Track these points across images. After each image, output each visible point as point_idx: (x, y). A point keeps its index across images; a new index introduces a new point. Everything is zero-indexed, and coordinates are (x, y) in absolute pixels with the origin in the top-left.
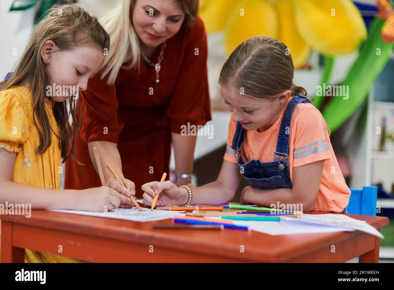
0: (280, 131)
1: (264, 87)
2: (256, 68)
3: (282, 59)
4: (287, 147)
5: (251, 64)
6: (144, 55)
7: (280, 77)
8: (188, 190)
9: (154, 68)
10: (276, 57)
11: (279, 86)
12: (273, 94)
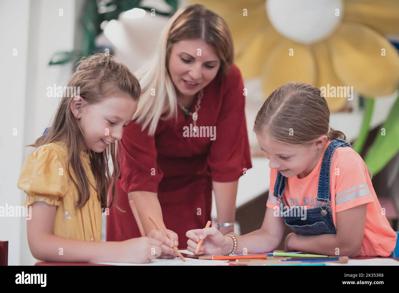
0: (320, 176)
1: (298, 133)
2: (289, 114)
3: (316, 105)
4: (327, 192)
5: (284, 111)
6: (180, 104)
7: (315, 123)
8: (233, 239)
9: (192, 117)
10: (309, 103)
11: (313, 132)
12: (309, 140)
